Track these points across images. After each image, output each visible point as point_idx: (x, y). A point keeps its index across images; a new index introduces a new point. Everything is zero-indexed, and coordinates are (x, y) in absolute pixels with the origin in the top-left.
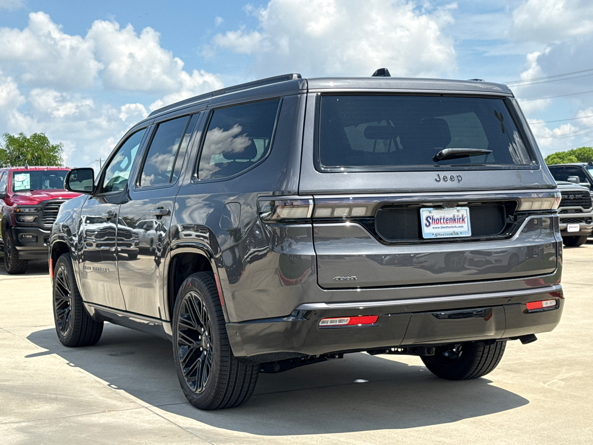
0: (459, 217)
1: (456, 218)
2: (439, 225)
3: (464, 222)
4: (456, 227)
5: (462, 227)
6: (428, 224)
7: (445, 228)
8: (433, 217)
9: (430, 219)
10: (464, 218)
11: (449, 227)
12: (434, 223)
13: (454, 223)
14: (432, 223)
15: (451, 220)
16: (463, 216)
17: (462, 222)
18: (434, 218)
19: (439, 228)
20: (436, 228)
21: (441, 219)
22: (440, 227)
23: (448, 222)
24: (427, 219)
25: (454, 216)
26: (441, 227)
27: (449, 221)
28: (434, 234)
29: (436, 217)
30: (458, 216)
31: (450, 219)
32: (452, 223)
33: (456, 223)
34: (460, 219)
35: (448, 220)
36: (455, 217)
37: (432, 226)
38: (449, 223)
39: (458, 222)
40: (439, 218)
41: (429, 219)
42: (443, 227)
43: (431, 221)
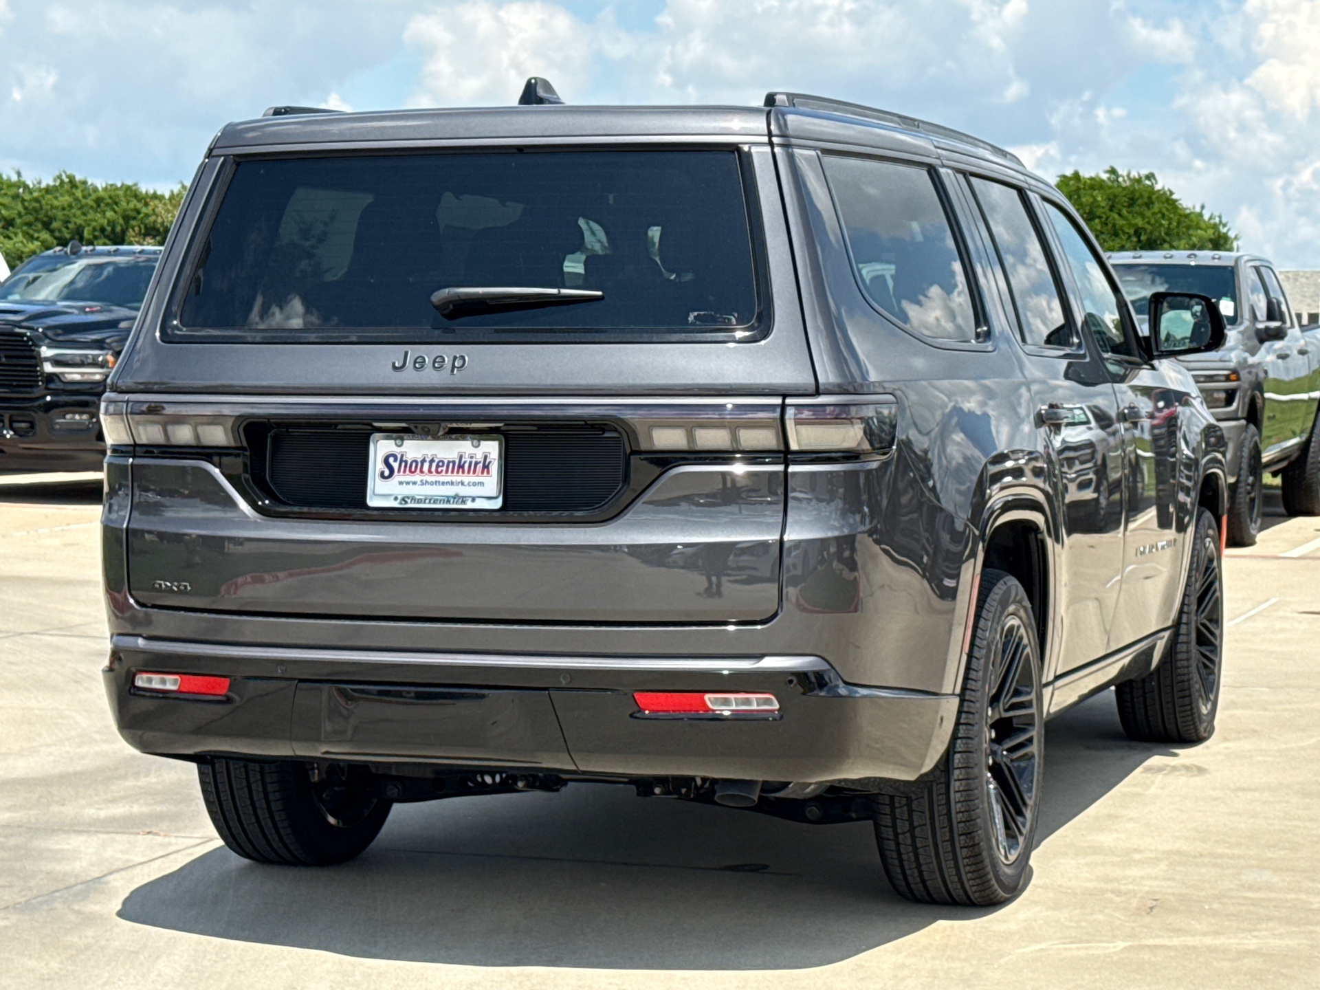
0: (474, 460)
1: (465, 462)
2: (417, 477)
3: (488, 473)
4: (463, 484)
5: (481, 484)
6: (387, 473)
7: (432, 484)
8: (402, 456)
9: (395, 460)
10: (490, 463)
11: (443, 483)
12: (405, 471)
13: (458, 472)
14: (399, 471)
15: (451, 465)
16: (486, 457)
17: (483, 472)
18: (404, 459)
19: (415, 483)
20: (408, 483)
21: (423, 461)
22: (419, 483)
23: (442, 471)
24: (386, 462)
25: (461, 457)
26: (422, 481)
27: (444, 468)
28: (400, 497)
29: (409, 457)
30: (472, 457)
31: (449, 462)
32: (452, 472)
33: (463, 472)
34: (476, 464)
35: (443, 466)
36: (463, 460)
37: (397, 477)
38: (444, 473)
39: (469, 472)
40: (419, 460)
41: (391, 460)
42: (426, 482)
43: (395, 465)
